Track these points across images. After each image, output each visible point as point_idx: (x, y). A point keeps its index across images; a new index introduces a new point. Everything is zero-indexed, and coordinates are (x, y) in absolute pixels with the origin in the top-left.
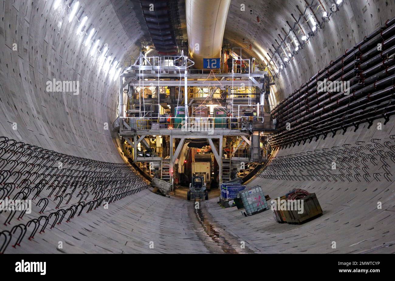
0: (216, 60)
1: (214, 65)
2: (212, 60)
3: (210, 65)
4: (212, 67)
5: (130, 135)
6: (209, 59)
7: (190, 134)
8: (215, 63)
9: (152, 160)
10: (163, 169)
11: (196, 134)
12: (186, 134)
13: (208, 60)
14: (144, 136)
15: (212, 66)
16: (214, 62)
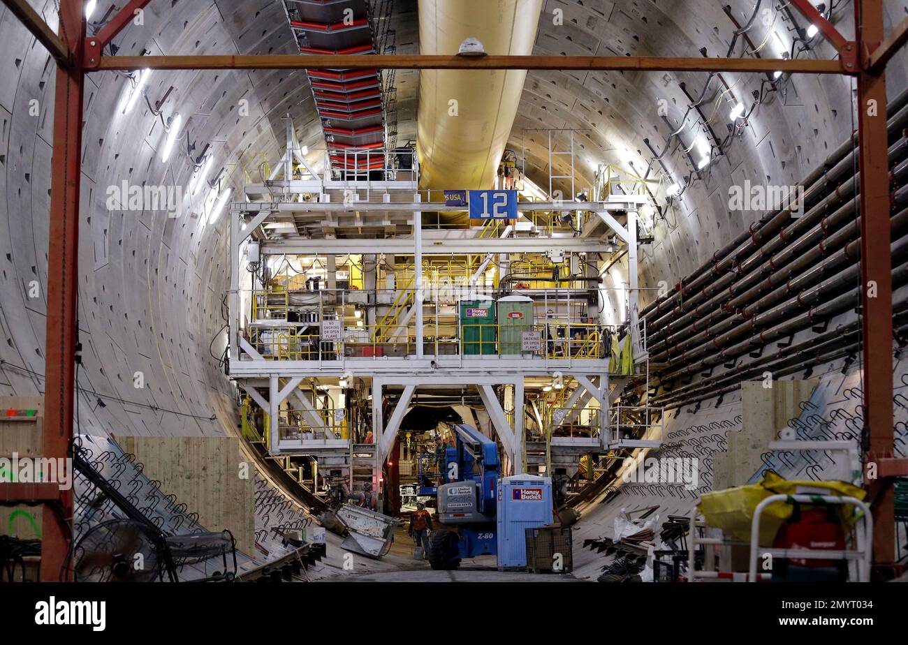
0: (505, 195)
1: (501, 210)
2: (495, 196)
3: (490, 211)
4: (496, 214)
5: (258, 376)
6: (485, 191)
7: (432, 372)
8: (505, 204)
9: (323, 447)
10: (355, 472)
11: (449, 372)
12: (420, 372)
13: (485, 195)
14: (300, 380)
15: (495, 210)
16: (500, 199)
